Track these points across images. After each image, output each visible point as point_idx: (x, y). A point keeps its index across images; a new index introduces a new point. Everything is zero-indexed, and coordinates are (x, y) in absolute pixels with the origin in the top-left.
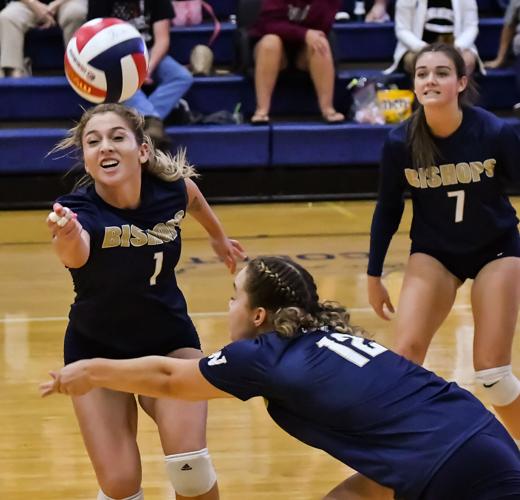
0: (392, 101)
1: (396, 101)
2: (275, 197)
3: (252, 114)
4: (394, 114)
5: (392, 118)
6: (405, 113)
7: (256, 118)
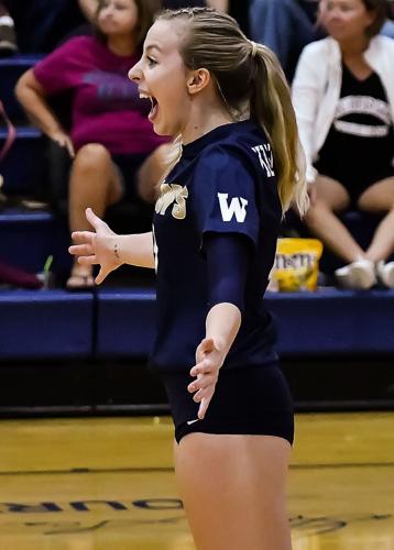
0: (288, 256)
1: (295, 257)
2: (101, 407)
3: (68, 275)
4: (291, 278)
5: (288, 283)
6: (308, 275)
7: (73, 282)
